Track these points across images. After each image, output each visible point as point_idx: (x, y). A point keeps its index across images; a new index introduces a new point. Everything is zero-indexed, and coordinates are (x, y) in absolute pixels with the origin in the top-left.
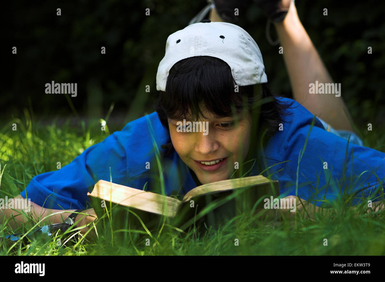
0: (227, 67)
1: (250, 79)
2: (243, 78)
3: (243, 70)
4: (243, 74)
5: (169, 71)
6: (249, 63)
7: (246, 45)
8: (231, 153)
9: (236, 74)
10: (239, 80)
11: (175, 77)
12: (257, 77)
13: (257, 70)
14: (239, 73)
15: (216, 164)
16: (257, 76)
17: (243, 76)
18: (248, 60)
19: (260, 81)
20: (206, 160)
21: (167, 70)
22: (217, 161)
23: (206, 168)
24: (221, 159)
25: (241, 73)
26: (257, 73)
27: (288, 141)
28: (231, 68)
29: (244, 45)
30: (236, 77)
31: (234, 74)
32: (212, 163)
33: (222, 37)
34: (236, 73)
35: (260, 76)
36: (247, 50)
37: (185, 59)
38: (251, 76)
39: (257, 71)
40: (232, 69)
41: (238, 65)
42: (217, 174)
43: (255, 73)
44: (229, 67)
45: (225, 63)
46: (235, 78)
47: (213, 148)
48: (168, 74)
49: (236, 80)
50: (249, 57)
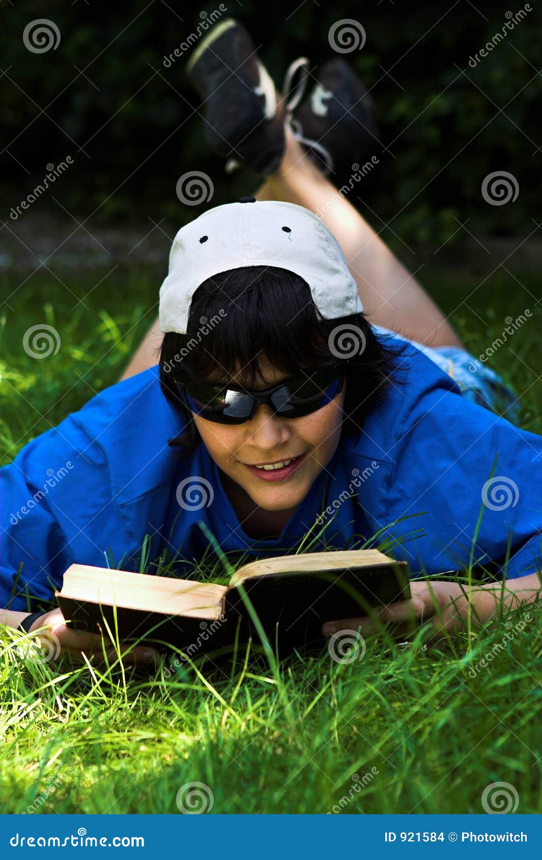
0: (303, 284)
1: (342, 307)
2: (330, 304)
3: (329, 289)
4: (330, 298)
5: (191, 296)
6: (337, 276)
7: (327, 243)
8: (312, 445)
9: (320, 298)
10: (324, 308)
11: (207, 306)
12: (352, 303)
13: (351, 290)
14: (324, 296)
15: (285, 467)
16: (351, 300)
17: (331, 300)
18: (335, 271)
19: (356, 309)
20: (268, 461)
21: (187, 295)
22: (287, 463)
23: (267, 476)
24: (293, 458)
25: (327, 295)
26: (351, 294)
27: (403, 422)
28: (310, 286)
29: (325, 244)
30: (320, 304)
31: (315, 297)
32: (277, 466)
33: (286, 229)
34: (320, 295)
35: (355, 300)
36: (330, 253)
37: (223, 273)
38: (343, 301)
39: (350, 292)
40: (312, 289)
41: (321, 280)
42: (288, 484)
43: (348, 295)
44: (307, 285)
45: (299, 277)
46: (319, 306)
47: (282, 438)
48: (190, 302)
49: (320, 308)
50: (335, 265)
